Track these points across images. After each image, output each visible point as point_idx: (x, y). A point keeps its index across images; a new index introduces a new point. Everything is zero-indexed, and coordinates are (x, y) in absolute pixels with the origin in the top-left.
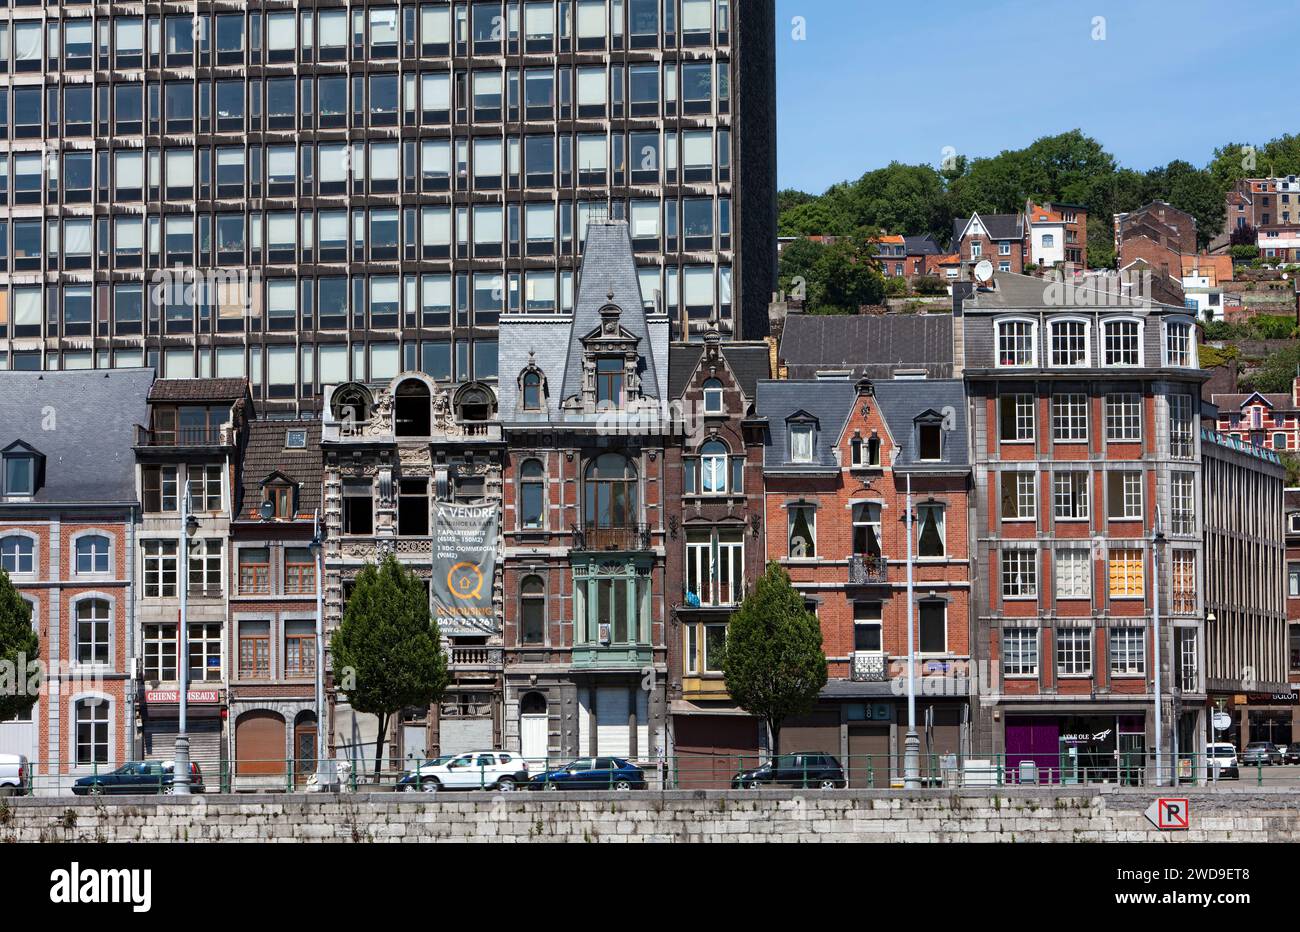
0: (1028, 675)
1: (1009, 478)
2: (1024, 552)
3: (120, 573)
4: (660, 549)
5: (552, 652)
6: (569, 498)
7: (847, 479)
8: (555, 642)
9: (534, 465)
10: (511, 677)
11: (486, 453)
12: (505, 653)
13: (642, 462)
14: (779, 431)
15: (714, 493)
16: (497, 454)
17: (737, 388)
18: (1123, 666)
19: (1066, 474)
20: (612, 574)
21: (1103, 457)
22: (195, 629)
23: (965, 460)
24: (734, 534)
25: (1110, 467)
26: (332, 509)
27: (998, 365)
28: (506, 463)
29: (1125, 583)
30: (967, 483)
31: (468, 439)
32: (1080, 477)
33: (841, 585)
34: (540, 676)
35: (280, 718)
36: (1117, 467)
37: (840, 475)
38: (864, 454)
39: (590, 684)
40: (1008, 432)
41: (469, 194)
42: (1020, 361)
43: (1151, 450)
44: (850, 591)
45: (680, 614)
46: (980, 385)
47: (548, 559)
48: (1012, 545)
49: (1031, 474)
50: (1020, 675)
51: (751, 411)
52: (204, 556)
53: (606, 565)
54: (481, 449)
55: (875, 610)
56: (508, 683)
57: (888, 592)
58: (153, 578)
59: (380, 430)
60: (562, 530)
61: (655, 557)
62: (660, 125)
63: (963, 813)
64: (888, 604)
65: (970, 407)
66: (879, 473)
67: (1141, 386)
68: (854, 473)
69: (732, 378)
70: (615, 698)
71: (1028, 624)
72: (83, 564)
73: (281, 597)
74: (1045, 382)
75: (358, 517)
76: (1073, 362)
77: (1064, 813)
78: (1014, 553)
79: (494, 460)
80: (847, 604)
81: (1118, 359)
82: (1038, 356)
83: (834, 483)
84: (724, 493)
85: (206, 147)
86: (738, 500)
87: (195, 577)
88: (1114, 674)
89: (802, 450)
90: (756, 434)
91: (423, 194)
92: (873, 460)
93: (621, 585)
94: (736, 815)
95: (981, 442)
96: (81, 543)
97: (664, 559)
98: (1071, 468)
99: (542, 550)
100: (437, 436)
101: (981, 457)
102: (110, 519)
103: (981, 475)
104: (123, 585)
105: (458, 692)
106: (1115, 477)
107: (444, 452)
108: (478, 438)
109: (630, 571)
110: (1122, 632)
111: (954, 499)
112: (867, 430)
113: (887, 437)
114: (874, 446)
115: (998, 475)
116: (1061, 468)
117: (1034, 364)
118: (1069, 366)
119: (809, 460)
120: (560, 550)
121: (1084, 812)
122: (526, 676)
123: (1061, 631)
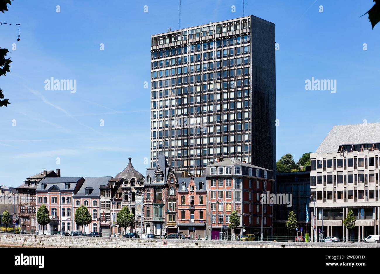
0: (215, 223)
1: (212, 192)
2: (214, 204)
3: (98, 206)
4: (164, 203)
5: (150, 218)
6: (153, 196)
7: (189, 192)
8: (151, 217)
9: (148, 191)
10: (145, 222)
11: (142, 189)
12: (144, 218)
13: (162, 190)
14: (180, 185)
15: (172, 195)
16: (144, 189)
17: (175, 179)
18: (228, 222)
19: (220, 192)
20: (157, 207)
21: (225, 189)
22: (107, 214)
23: (206, 189)
24: (174, 201)
25: (226, 191)
26: (123, 197)
27: (211, 175)
28: (145, 190)
29: (228, 209)
30: (206, 193)
31: (140, 187)
32: (222, 192)
33: (188, 209)
34: (149, 222)
35: (117, 227)
36: (227, 190)
37: (188, 192)
38: (192, 189)
39: (155, 223)
40: (212, 185)
41: (215, 145)
42: (214, 174)
43: (232, 187)
44: (189, 210)
45: (167, 213)
46: (208, 178)
47: (150, 205)
48: (212, 203)
49: (215, 192)
50: (213, 223)
51: (177, 182)
52: (103, 204)
53: (156, 205)
54: (141, 188)
55: (193, 213)
56: (145, 223)
57: (194, 210)
58: (102, 207)
59: (129, 186)
60: (152, 200)
61: (164, 205)
62: (241, 133)
63: (140, 242)
64: (195, 212)
65: (206, 181)
66: (194, 191)
67: (231, 178)
68: (190, 192)
69: (174, 177)
70: (158, 225)
71: (214, 215)
72: (94, 205)
73: (117, 210)
74: (217, 177)
75: (126, 198)
76: (222, 174)
77: (152, 242)
78: (213, 204)
79: (143, 190)
80: (189, 212)
81: (228, 174)
82: (217, 174)
83: (187, 193)
84: (173, 195)
85: (182, 140)
86: (175, 196)
87: (107, 207)
88: (227, 223)
89: (183, 189)
90: (177, 186)
91: (209, 145)
92: (193, 190)
93: (158, 208)
94: (113, 241)
95: (208, 187)
96: (94, 202)
97: (165, 205)
98: (221, 191)
99: (149, 203)
100: (136, 187)
101: (208, 189)
102: (97, 198)
103: (208, 192)
104: (98, 208)
105: (139, 224)
106: (227, 192)
107: (137, 189)
108: (141, 187)
109: (159, 206)
110: (228, 216)
111: (204, 196)
112: (192, 185)
113: (195, 187)
114: (193, 187)
115: (210, 192)
116: (219, 191)
117: (216, 175)
118: (221, 175)
119: (184, 190)
120: (151, 203)
121: (155, 242)
122: (147, 222)
123: (219, 216)
